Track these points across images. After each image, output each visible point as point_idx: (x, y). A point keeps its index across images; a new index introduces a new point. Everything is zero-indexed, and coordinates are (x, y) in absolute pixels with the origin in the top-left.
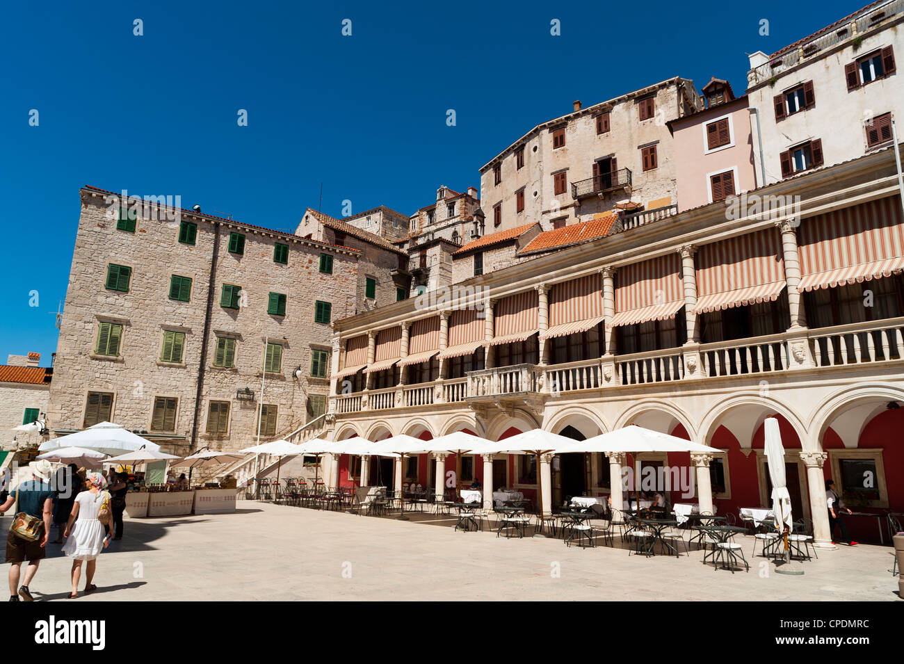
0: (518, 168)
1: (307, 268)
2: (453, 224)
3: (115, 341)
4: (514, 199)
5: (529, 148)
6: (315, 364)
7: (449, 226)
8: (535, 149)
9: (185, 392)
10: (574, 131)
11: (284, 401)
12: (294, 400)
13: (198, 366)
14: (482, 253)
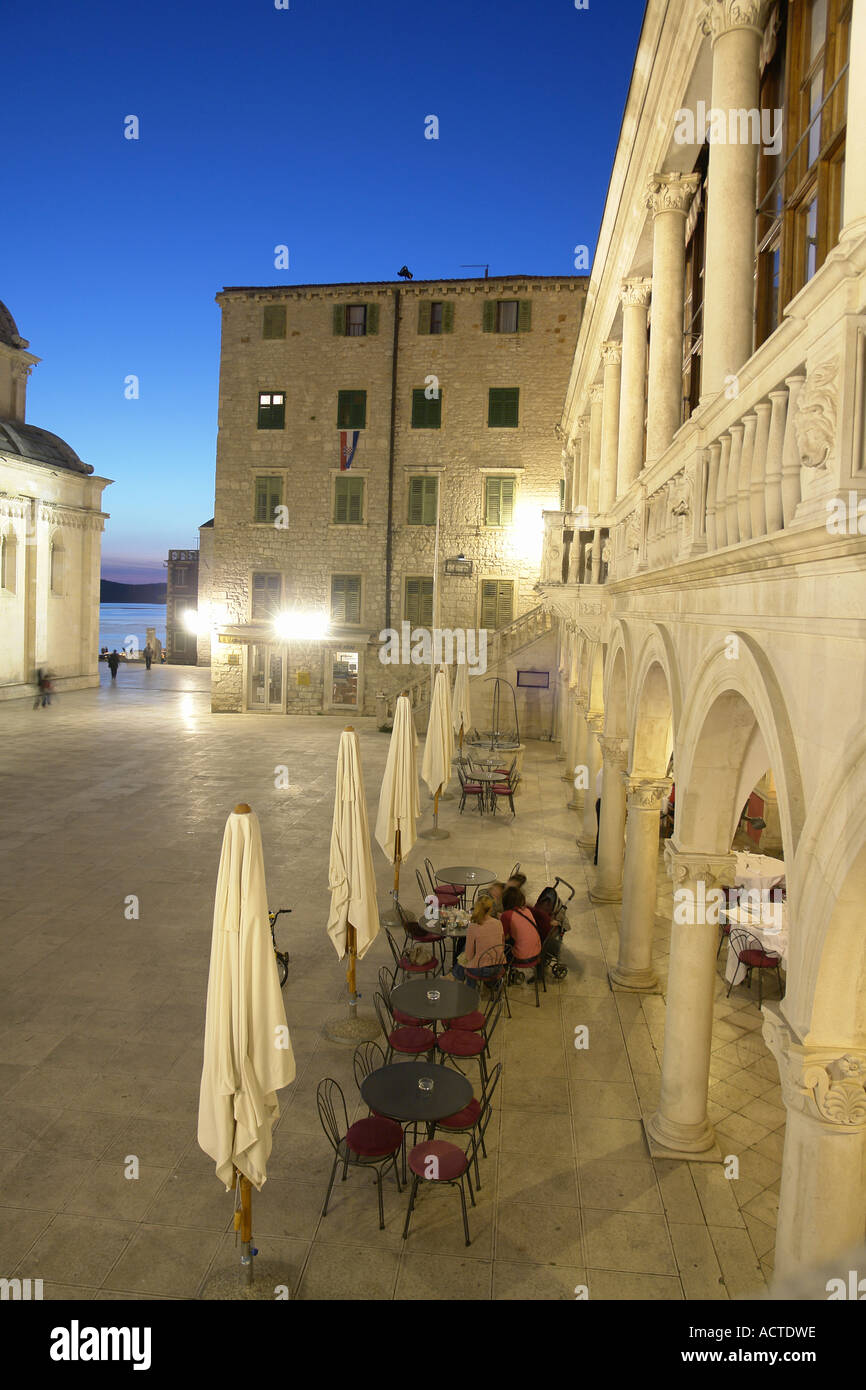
1: (557, 331)
9: (370, 568)
11: (525, 573)
13: (386, 528)
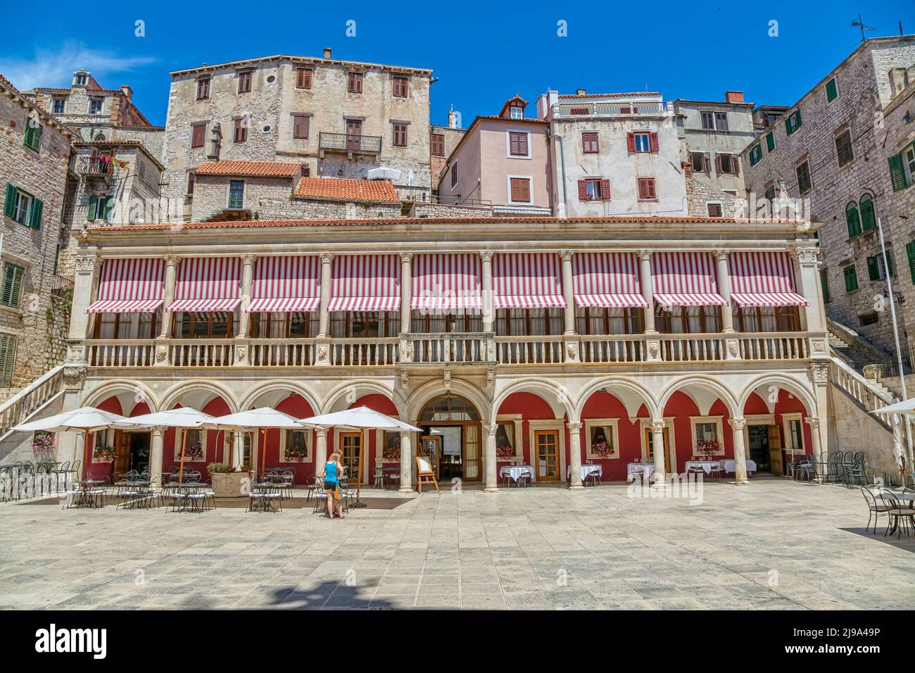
0: (240, 92)
2: (98, 125)
4: (230, 126)
5: (260, 75)
7: (91, 125)
8: (271, 79)
10: (323, 78)
14: (243, 181)
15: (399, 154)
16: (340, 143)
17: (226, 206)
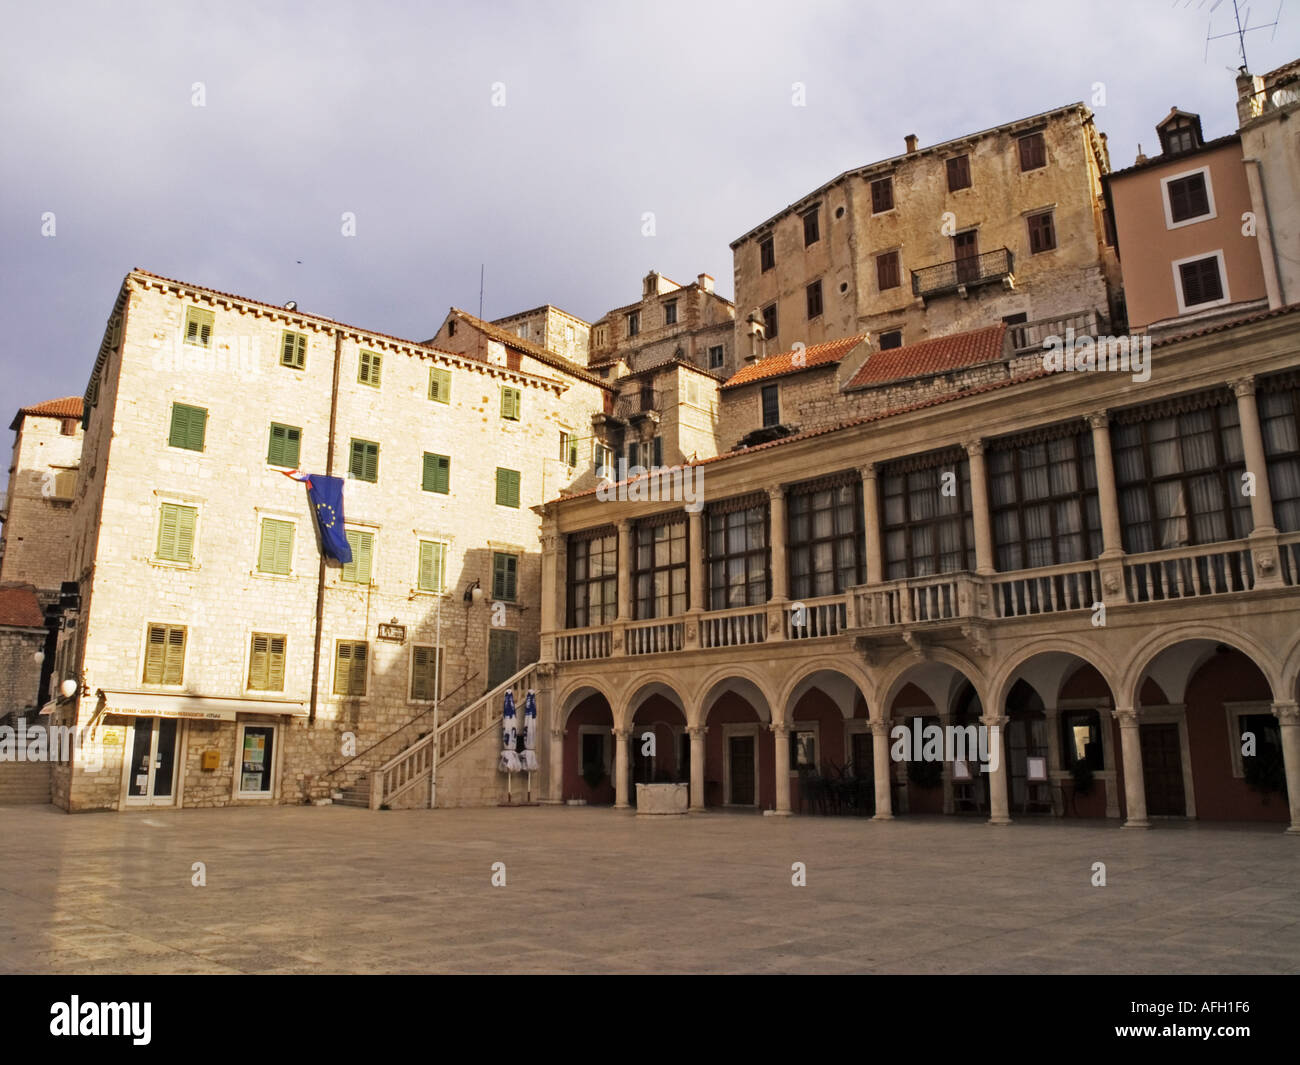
0: (808, 243)
1: (481, 410)
2: (676, 337)
3: (187, 535)
4: (802, 297)
5: (828, 211)
6: (499, 577)
7: (667, 339)
8: (840, 212)
9: (298, 626)
10: (909, 184)
11: (452, 642)
12: (469, 639)
13: (317, 581)
14: (776, 386)
15: (1046, 264)
16: (948, 277)
17: (760, 426)
